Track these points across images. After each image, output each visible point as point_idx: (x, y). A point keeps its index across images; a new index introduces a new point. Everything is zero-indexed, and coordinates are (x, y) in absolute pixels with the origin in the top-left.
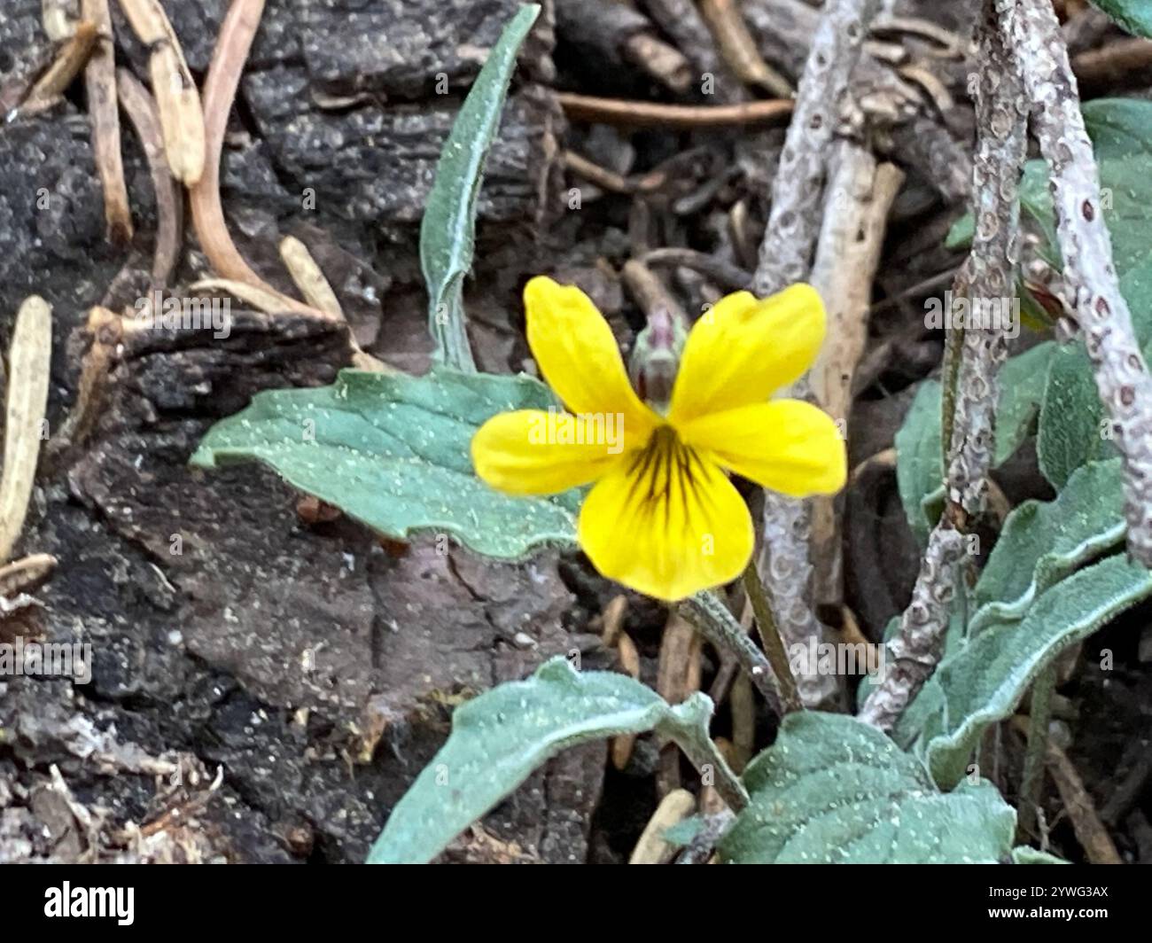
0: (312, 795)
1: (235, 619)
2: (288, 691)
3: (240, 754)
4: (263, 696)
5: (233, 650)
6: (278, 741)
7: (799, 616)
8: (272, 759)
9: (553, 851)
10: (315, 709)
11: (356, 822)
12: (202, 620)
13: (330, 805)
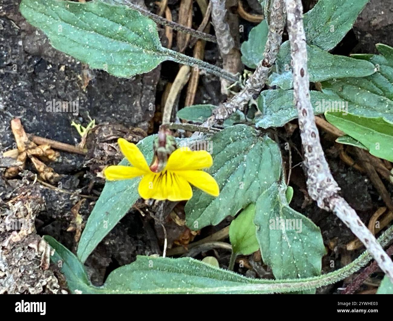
0: (68, 92)
1: (39, 34)
2: (58, 59)
3: (44, 79)
4: (50, 61)
5: (40, 46)
6: (56, 74)
7: (222, 27)
8: (54, 81)
9: (144, 102)
10: (67, 65)
11: (82, 101)
12: (29, 37)
13: (74, 95)
